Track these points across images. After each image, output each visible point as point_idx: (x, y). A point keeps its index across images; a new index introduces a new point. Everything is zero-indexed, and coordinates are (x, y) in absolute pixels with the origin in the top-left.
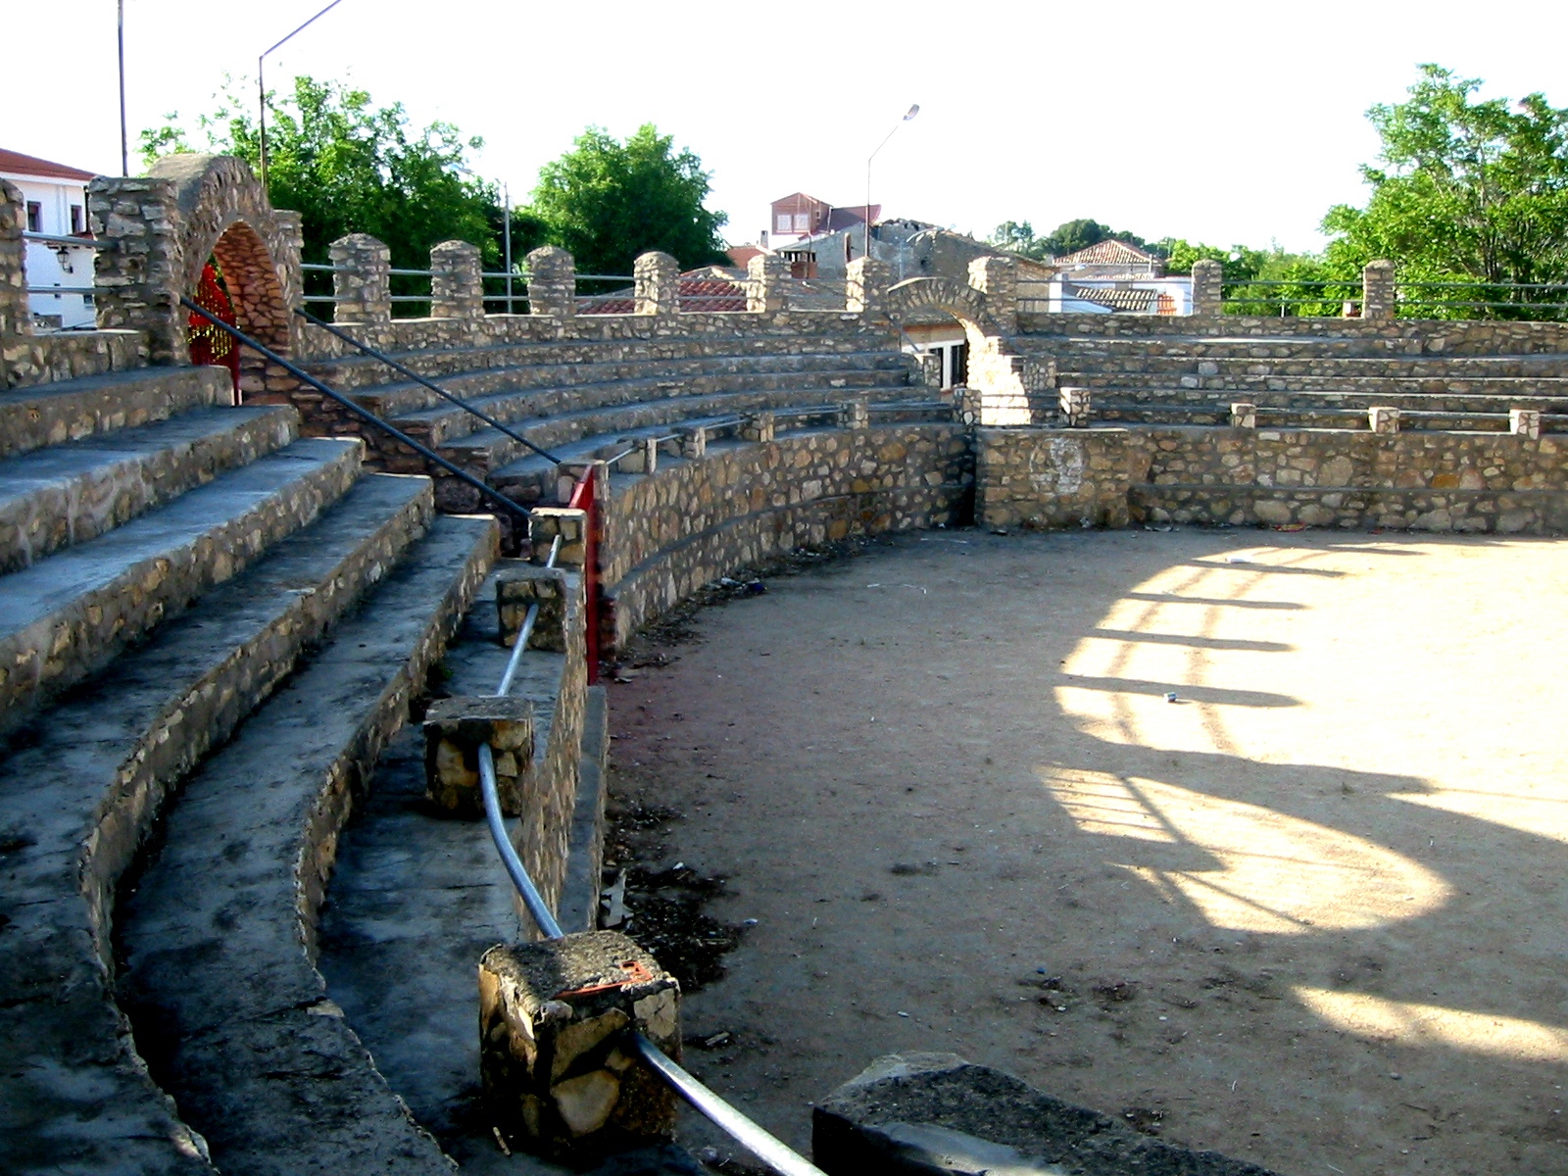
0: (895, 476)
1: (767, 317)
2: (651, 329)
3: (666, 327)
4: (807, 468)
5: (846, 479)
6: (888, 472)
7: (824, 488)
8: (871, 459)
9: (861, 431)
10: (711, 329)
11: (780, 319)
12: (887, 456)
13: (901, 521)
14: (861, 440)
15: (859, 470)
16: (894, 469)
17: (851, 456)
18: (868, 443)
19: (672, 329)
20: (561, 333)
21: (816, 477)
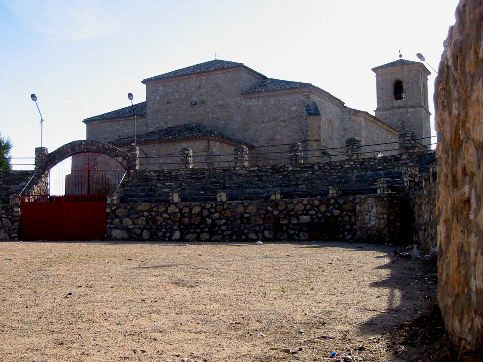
0: (350, 217)
1: (399, 156)
2: (340, 165)
3: (349, 164)
4: (303, 211)
5: (325, 216)
6: (347, 215)
7: (312, 219)
8: (337, 209)
9: (332, 198)
10: (372, 163)
11: (404, 157)
12: (347, 208)
13: (347, 235)
14: (332, 201)
15: (332, 214)
16: (349, 214)
17: (327, 207)
18: (336, 203)
19: (352, 165)
20: (290, 169)
21: (307, 214)
